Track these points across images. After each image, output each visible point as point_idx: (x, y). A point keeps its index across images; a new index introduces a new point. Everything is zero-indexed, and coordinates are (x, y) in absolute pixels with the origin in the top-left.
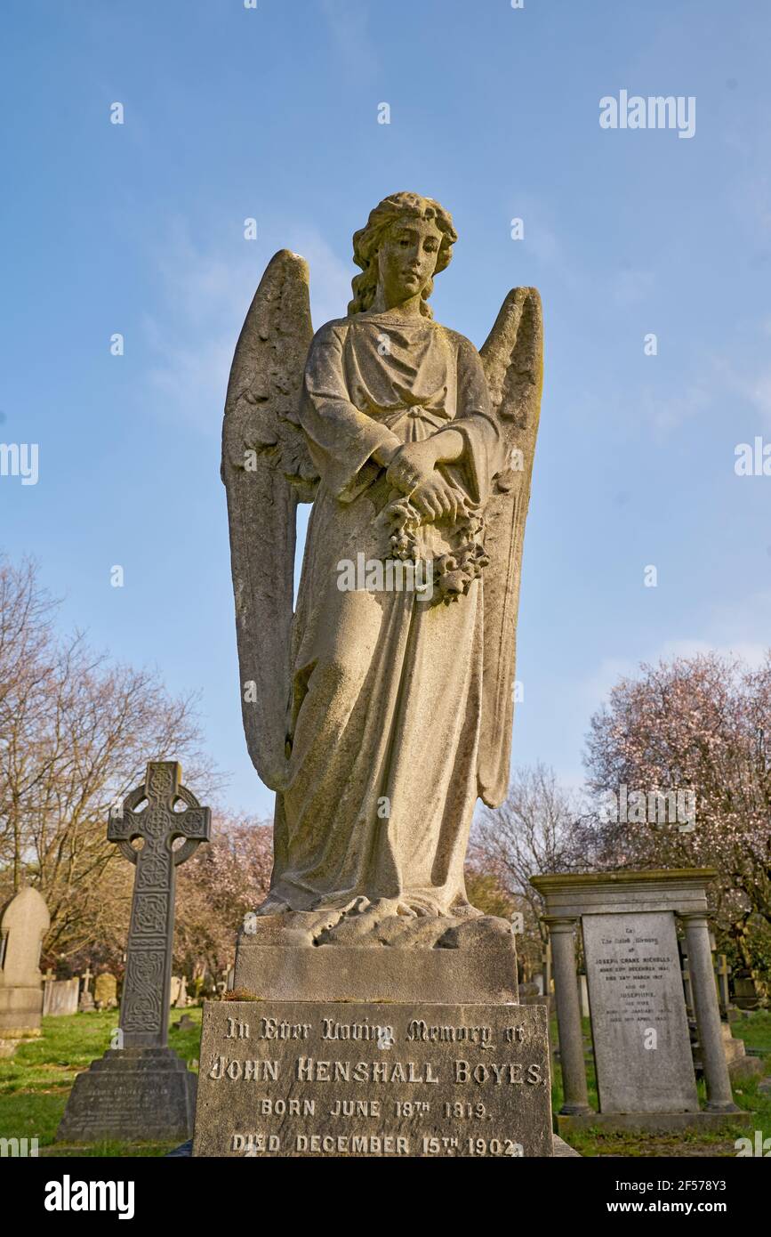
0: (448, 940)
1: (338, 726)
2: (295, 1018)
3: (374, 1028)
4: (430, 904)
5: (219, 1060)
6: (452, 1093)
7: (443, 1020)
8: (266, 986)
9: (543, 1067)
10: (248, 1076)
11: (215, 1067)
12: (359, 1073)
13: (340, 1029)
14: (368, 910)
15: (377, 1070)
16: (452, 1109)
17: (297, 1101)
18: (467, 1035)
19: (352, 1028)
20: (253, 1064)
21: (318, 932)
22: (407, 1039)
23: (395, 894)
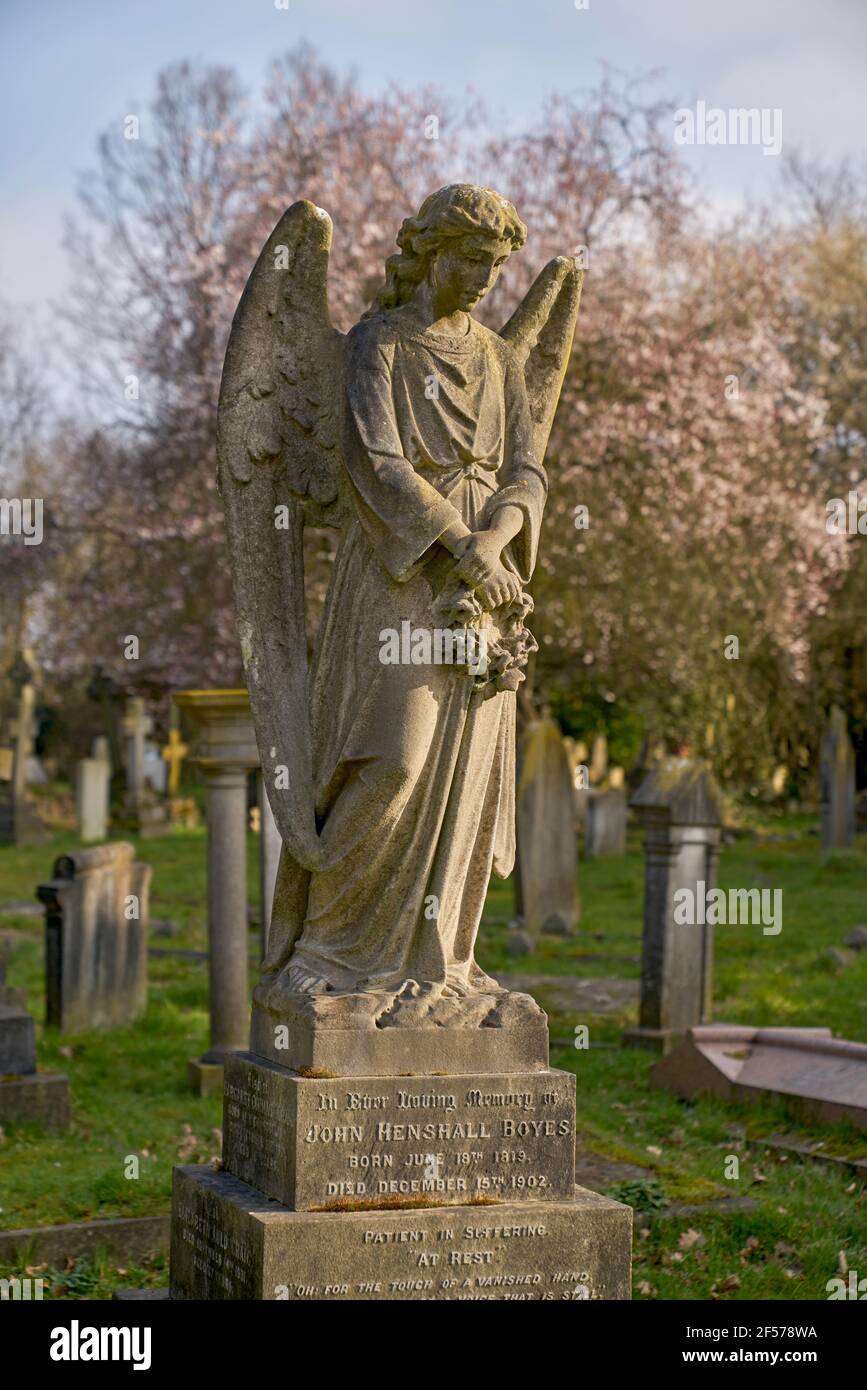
0: (492, 1020)
2: (374, 1092)
3: (439, 1098)
4: (457, 979)
5: (313, 1127)
6: (500, 1144)
7: (495, 1089)
8: (341, 1065)
9: (570, 1122)
10: (337, 1139)
11: (310, 1134)
12: (427, 1133)
13: (411, 1099)
14: (421, 994)
15: (441, 1130)
16: (500, 1156)
17: (378, 1156)
18: (513, 1100)
19: (421, 1099)
20: (342, 1131)
21: (379, 1016)
22: (466, 1105)
23: (440, 978)
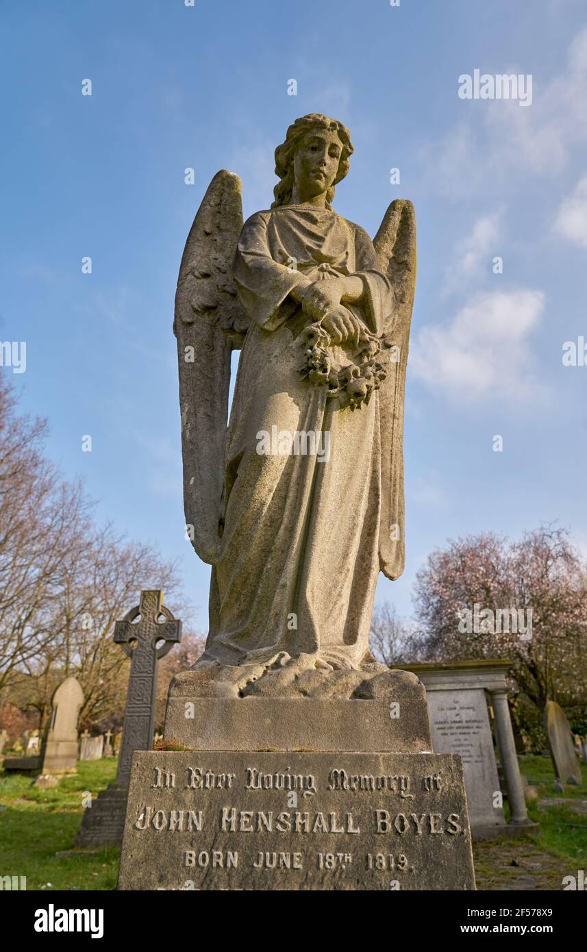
0: (363, 691)
1: (263, 504)
2: (219, 767)
3: (296, 777)
4: (343, 661)
5: (145, 810)
6: (374, 844)
7: (363, 770)
8: (194, 736)
9: (462, 816)
10: (172, 827)
11: (141, 817)
12: (282, 823)
13: (263, 778)
14: (289, 663)
15: (299, 820)
16: (375, 860)
17: (220, 853)
18: (386, 784)
19: (274, 777)
20: (178, 815)
21: (243, 685)
22: (328, 789)
23: (313, 649)
